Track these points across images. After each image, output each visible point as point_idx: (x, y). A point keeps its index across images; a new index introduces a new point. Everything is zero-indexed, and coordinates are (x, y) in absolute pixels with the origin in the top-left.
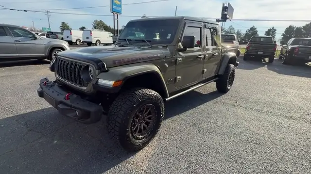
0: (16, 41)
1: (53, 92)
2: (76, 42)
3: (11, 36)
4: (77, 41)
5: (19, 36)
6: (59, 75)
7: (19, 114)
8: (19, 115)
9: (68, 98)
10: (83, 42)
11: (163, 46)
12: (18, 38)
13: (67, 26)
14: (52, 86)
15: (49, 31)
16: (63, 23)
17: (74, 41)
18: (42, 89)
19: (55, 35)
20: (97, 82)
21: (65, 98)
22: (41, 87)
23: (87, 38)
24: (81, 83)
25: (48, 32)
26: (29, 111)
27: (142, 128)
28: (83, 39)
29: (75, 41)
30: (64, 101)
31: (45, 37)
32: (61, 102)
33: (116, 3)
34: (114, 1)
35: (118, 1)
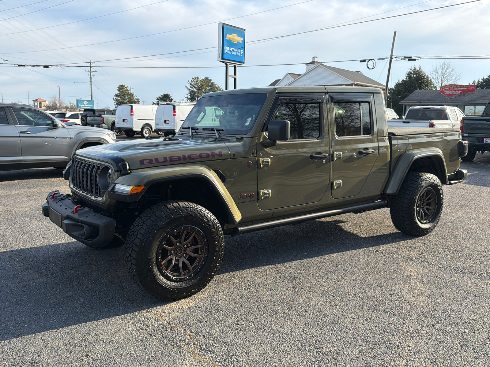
0: (22, 133)
1: (61, 206)
2: (141, 132)
3: (15, 123)
4: (143, 128)
5: (28, 122)
6: (74, 184)
7: (14, 249)
8: (14, 251)
9: (76, 211)
10: (157, 131)
11: (237, 138)
12: (25, 128)
13: (129, 94)
14: (62, 199)
15: (89, 107)
16: (122, 87)
17: (137, 128)
18: (48, 204)
19: (99, 116)
20: (114, 188)
21: (73, 212)
22: (48, 202)
23: (165, 121)
24: (98, 193)
25: (85, 110)
26: (28, 246)
27: (181, 265)
28: (157, 124)
29: (139, 130)
30: (72, 215)
31: (78, 121)
32: (68, 217)
33: (231, 41)
34: (227, 37)
35: (237, 35)
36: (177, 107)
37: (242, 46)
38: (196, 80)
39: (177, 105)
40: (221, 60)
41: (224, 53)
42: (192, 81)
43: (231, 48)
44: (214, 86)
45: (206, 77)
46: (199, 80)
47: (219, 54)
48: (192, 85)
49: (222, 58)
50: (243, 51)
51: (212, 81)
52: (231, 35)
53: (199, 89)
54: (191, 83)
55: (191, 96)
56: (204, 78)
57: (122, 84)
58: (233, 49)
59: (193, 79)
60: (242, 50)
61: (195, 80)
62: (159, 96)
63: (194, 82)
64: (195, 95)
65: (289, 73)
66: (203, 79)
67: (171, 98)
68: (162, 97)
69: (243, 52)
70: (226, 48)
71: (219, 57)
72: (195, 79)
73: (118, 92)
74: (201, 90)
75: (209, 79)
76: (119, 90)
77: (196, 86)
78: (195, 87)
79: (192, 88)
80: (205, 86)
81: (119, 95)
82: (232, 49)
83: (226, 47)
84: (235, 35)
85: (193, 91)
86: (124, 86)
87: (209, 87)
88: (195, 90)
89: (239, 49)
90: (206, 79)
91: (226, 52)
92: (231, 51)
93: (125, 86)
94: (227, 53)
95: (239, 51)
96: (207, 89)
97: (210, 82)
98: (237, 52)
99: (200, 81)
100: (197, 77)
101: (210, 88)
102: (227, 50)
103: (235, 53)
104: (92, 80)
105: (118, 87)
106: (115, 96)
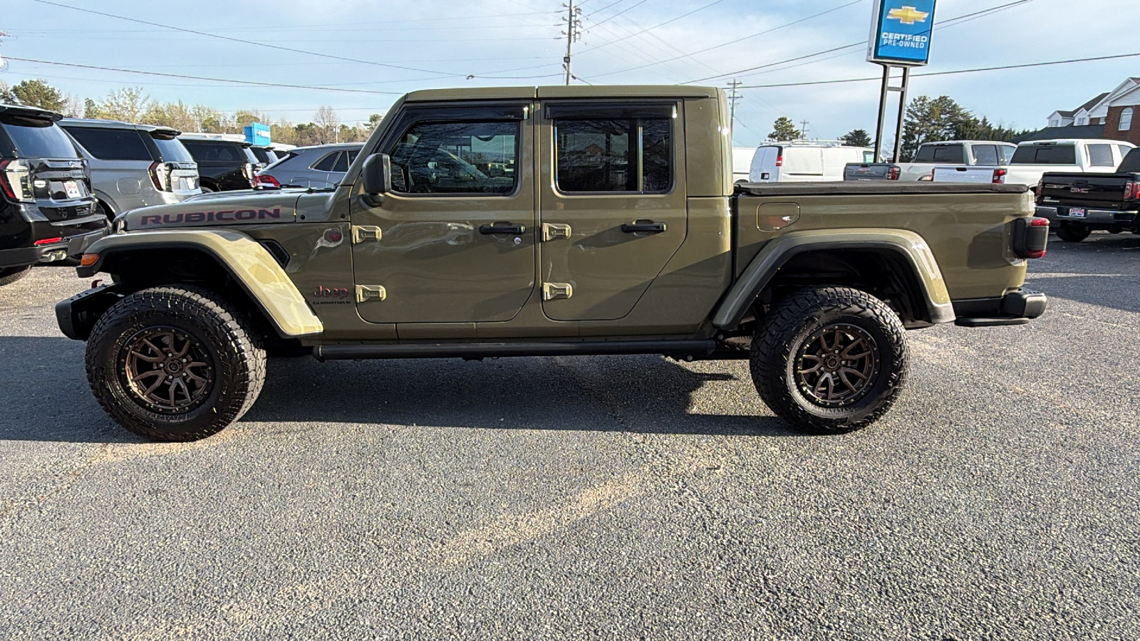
16: (782, 120)
33: (899, 20)
34: (891, 14)
35: (914, 8)
36: (784, 151)
37: (926, 29)
38: (921, 102)
39: (785, 147)
40: (873, 60)
41: (880, 45)
42: (912, 104)
43: (898, 35)
44: (957, 112)
45: (942, 96)
46: (927, 102)
47: (870, 49)
48: (911, 112)
49: (876, 56)
50: (926, 38)
51: (953, 103)
52: (901, 10)
53: (924, 119)
54: (910, 108)
55: (906, 132)
56: (937, 98)
57: (782, 117)
58: (903, 36)
59: (915, 100)
60: (923, 37)
61: (918, 103)
62: (847, 133)
63: (917, 106)
64: (914, 130)
65: (1133, 79)
66: (936, 101)
67: (868, 136)
68: (850, 135)
69: (925, 41)
70: (885, 35)
71: (870, 54)
72: (920, 100)
73: (775, 130)
74: (929, 121)
75: (948, 99)
76: (776, 127)
77: (919, 114)
78: (917, 116)
79: (911, 117)
80: (937, 112)
81: (776, 136)
82: (901, 37)
83: (887, 34)
84: (909, 8)
85: (911, 124)
86: (785, 119)
87: (945, 114)
88: (916, 121)
89: (916, 35)
90: (943, 99)
91: (885, 43)
92: (898, 41)
93: (788, 120)
94: (887, 44)
95: (917, 38)
96: (942, 119)
97: (949, 105)
98: (911, 40)
99: (930, 103)
100: (923, 96)
101: (948, 115)
102: (888, 39)
103: (907, 44)
104: (734, 111)
105: (776, 122)
106: (769, 137)
